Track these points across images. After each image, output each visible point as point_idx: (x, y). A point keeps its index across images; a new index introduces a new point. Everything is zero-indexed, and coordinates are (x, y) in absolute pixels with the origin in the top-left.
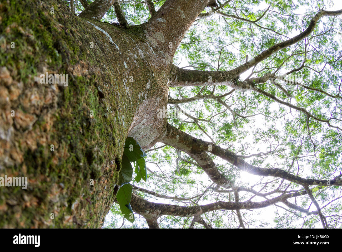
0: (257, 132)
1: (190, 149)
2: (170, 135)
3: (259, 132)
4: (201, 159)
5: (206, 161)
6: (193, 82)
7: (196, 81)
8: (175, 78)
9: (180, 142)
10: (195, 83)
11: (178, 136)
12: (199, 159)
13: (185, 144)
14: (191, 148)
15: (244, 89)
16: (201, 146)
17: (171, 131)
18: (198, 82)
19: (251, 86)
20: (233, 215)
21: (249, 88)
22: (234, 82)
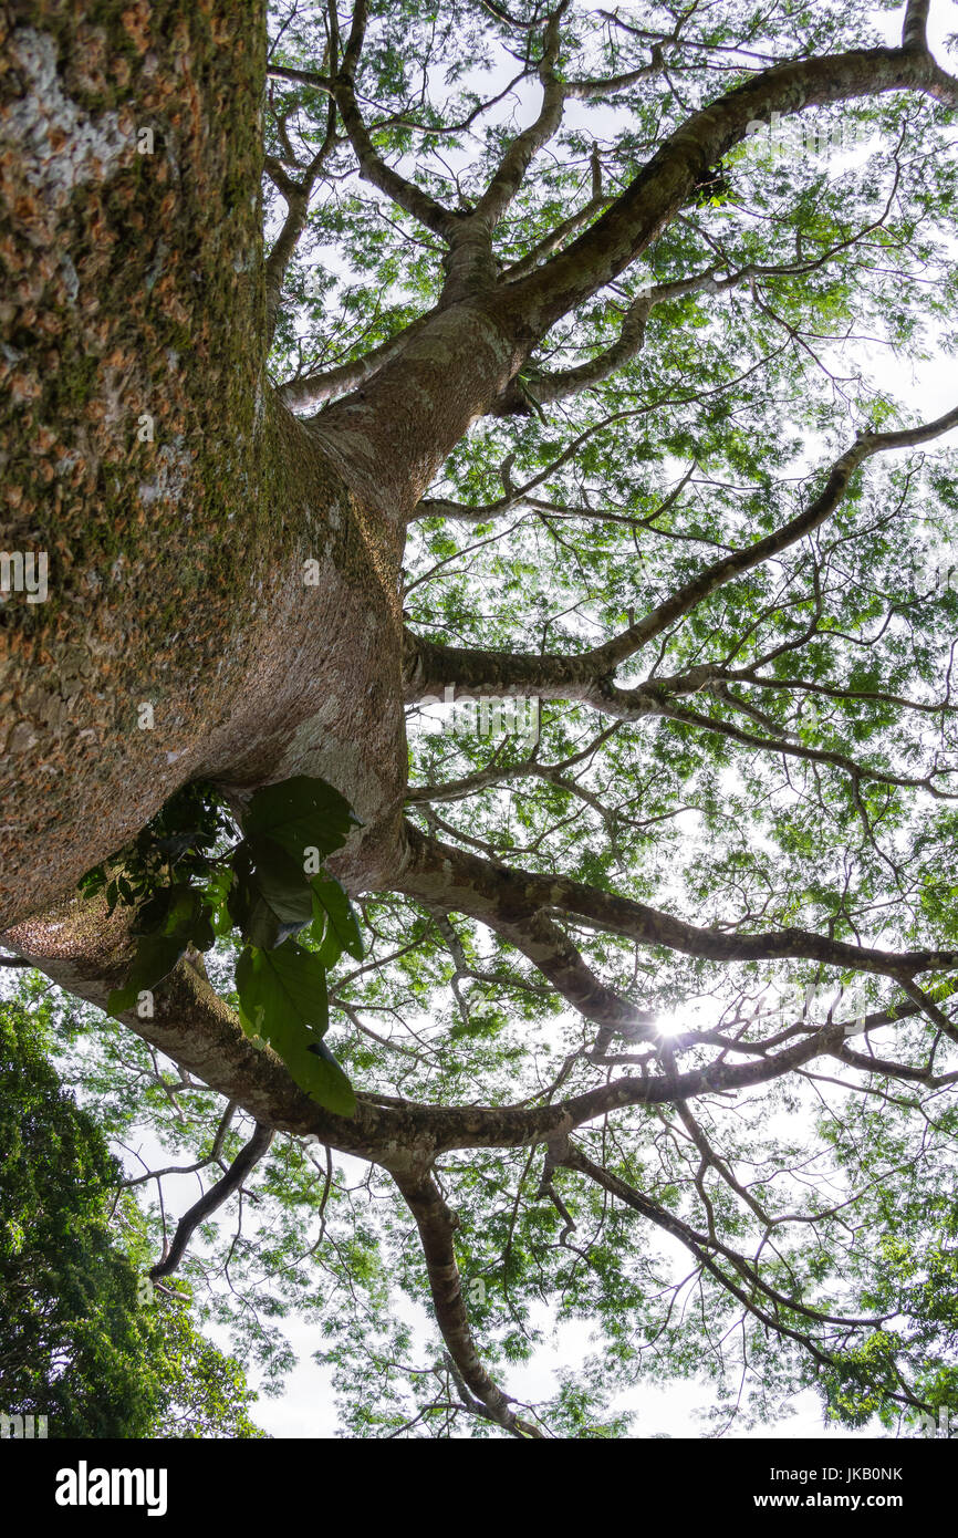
0: (697, 866)
1: (493, 904)
2: (422, 862)
3: (703, 864)
4: (535, 940)
5: (552, 944)
6: (473, 685)
7: (481, 683)
8: (415, 669)
9: (456, 883)
10: (479, 688)
11: (447, 863)
12: (528, 938)
13: (475, 888)
14: (497, 899)
15: (635, 712)
16: (529, 891)
17: (425, 848)
18: (487, 686)
19: (654, 702)
20: (669, 1138)
21: (648, 708)
22: (600, 687)
